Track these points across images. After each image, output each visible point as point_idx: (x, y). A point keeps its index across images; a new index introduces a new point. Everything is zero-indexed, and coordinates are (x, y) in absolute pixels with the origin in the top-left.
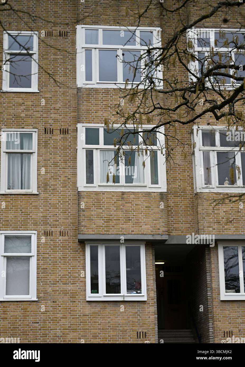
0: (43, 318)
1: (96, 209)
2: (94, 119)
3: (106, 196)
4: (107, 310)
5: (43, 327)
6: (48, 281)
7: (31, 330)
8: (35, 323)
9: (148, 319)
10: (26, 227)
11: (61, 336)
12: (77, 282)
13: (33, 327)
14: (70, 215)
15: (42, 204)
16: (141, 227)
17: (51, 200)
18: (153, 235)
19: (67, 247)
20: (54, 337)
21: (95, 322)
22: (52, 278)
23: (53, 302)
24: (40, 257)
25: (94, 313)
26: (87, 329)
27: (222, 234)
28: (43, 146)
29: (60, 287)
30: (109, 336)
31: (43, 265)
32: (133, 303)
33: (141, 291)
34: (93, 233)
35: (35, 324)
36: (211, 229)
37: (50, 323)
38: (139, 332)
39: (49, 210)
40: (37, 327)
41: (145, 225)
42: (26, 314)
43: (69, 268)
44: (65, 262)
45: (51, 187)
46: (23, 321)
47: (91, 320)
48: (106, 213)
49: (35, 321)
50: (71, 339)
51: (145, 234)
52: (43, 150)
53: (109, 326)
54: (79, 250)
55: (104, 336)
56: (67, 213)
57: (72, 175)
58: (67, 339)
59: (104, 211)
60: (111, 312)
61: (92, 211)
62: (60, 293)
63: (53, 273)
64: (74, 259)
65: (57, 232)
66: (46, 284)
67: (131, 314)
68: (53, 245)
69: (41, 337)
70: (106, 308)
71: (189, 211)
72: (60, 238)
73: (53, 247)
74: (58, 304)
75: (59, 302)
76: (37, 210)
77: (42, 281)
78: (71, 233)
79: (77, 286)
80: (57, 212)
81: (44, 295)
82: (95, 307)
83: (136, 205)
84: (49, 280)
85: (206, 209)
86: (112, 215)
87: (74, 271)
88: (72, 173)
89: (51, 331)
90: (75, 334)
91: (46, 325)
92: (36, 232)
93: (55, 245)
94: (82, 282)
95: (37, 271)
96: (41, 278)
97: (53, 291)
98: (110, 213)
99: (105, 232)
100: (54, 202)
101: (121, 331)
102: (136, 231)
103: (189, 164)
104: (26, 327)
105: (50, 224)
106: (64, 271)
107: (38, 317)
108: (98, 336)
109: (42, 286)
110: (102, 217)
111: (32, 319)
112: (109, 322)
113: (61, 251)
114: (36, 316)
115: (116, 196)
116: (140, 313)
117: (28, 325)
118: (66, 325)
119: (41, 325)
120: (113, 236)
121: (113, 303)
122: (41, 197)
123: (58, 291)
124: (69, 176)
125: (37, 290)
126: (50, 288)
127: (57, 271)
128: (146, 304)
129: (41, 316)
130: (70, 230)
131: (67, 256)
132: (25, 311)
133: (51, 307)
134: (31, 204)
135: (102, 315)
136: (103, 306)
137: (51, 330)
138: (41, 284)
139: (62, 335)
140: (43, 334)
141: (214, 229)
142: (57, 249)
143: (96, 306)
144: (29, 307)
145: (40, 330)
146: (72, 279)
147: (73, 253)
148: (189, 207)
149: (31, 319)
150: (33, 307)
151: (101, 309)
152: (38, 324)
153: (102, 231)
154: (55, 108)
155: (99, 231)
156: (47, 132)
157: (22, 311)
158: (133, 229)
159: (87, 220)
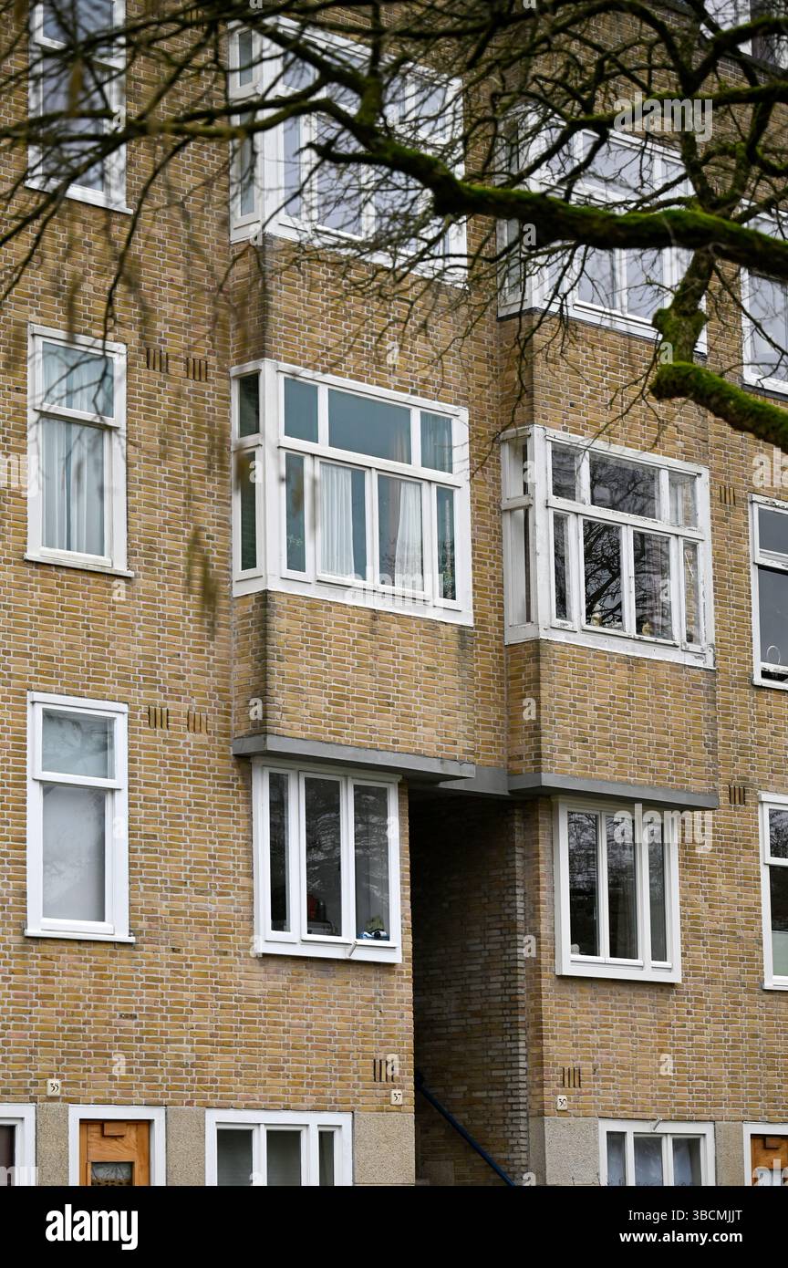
0: (147, 1003)
1: (312, 656)
2: (305, 351)
3: (334, 616)
4: (304, 984)
5: (148, 1033)
6: (159, 878)
7: (117, 1039)
8: (127, 1017)
9: (398, 1022)
10: (99, 689)
11: (193, 1065)
12: (232, 887)
13: (121, 1031)
14: (215, 661)
15: (141, 613)
16: (415, 730)
17: (163, 602)
18: (442, 760)
19: (204, 769)
20: (176, 1065)
21: (275, 1024)
22: (167, 868)
23: (174, 950)
24: (138, 794)
25: (273, 994)
26: (256, 1045)
27: (590, 778)
28: (141, 409)
29: (189, 901)
30: (308, 1070)
31: (146, 822)
32: (364, 968)
33: (388, 932)
34: (303, 735)
35: (127, 1021)
36: (567, 757)
37: (164, 1018)
38: (378, 1061)
39: (159, 638)
40: (130, 1032)
41: (425, 725)
42: (102, 984)
43: (212, 842)
44: (201, 819)
45: (164, 559)
46: (96, 1007)
47: (266, 1015)
48: (335, 674)
49: (126, 1009)
50: (218, 1074)
51: (424, 756)
52: (142, 426)
53: (309, 1039)
54: (235, 784)
55: (297, 1069)
56: (206, 655)
57: (219, 525)
58: (207, 1073)
59: (328, 666)
60: (314, 993)
61: (301, 662)
62: (190, 922)
63: (171, 854)
64: (224, 810)
65: (179, 714)
66: (153, 888)
67: (360, 1002)
68: (170, 759)
69: (142, 1064)
70: (302, 981)
71: (493, 690)
72: (189, 735)
73: (172, 765)
74: (185, 959)
75: (188, 952)
76: (128, 634)
77: (143, 876)
78: (215, 724)
79: (232, 902)
80: (181, 648)
81: (150, 927)
82: (275, 976)
83: (404, 658)
84: (161, 874)
85: (559, 696)
86: (347, 683)
87: (225, 850)
88: (218, 518)
89: (168, 1046)
90: (228, 1059)
91: (154, 1025)
92: (124, 708)
93: (175, 758)
94: (243, 888)
95: (131, 843)
96: (142, 865)
97: (172, 913)
98: (344, 676)
99: (332, 737)
100: (171, 611)
101: (337, 1056)
102: (404, 743)
103: (494, 539)
104: (104, 1031)
105: (162, 685)
106: (200, 849)
107: (133, 997)
108: (283, 1069)
109: (142, 895)
110: (324, 687)
111: (118, 1005)
112: (309, 1026)
113: (190, 782)
114: (130, 994)
115: (359, 622)
116: (382, 1001)
117: (109, 1024)
118: (205, 1027)
119: (141, 1025)
120: (350, 751)
121: (320, 965)
122: (138, 590)
123: (183, 913)
124: (211, 528)
125: (130, 905)
126: (165, 903)
127: (180, 847)
128: (392, 973)
129: (141, 994)
130: (213, 711)
131: (207, 801)
132: (101, 977)
133: (168, 965)
134: (113, 609)
135: (293, 1003)
136: (295, 971)
137: (168, 1042)
138: (142, 889)
139: (194, 1060)
140: (147, 1056)
141: (574, 759)
142: (180, 773)
143: (277, 972)
144: (110, 962)
145: (139, 1040)
146: (219, 878)
147: (221, 793)
148: (493, 677)
149: (115, 1003)
150: (121, 963)
151: (291, 981)
152: (134, 1022)
153: (324, 732)
154: (172, 280)
155: (317, 730)
156: (151, 363)
157: (93, 973)
158: (395, 734)
159: (291, 690)
